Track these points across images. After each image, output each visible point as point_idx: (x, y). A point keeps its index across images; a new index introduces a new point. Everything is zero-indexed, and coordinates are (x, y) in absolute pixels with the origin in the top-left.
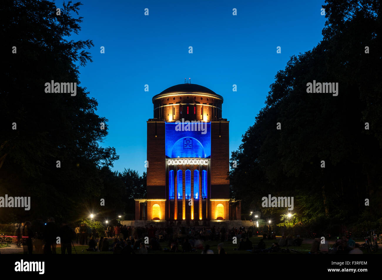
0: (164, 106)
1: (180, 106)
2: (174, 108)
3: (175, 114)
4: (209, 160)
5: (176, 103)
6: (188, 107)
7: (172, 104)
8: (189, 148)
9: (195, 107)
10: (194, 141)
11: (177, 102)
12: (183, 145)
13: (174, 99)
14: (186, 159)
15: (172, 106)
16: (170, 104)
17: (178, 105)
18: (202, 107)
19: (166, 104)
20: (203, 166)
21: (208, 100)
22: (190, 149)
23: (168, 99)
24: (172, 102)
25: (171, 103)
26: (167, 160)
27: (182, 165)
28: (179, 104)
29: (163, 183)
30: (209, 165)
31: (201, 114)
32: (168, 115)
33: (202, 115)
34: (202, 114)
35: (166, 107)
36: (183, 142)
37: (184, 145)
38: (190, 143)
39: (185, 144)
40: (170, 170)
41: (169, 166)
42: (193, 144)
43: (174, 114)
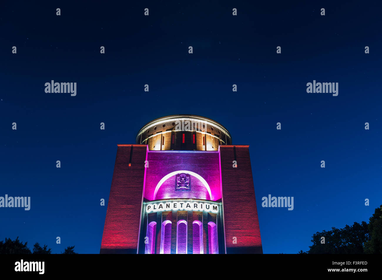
0: (149, 138)
1: (173, 133)
2: (164, 137)
3: (164, 144)
4: (219, 205)
5: (167, 130)
6: (184, 135)
7: (161, 132)
8: (185, 188)
9: (194, 135)
10: (192, 178)
11: (169, 128)
12: (174, 184)
13: (164, 126)
14: (178, 201)
15: (160, 135)
16: (157, 133)
17: (169, 133)
18: (204, 136)
19: (152, 135)
20: (208, 213)
21: (212, 129)
22: (187, 190)
23: (155, 128)
24: (161, 131)
25: (159, 131)
26: (146, 205)
27: (171, 212)
28: (171, 131)
29: (134, 243)
30: (219, 213)
31: (203, 144)
32: (154, 147)
33: (205, 146)
34: (205, 144)
35: (152, 138)
36: (174, 180)
37: (176, 185)
38: (187, 182)
39: (179, 183)
40: (149, 223)
41: (149, 214)
42: (192, 184)
43: (162, 143)
